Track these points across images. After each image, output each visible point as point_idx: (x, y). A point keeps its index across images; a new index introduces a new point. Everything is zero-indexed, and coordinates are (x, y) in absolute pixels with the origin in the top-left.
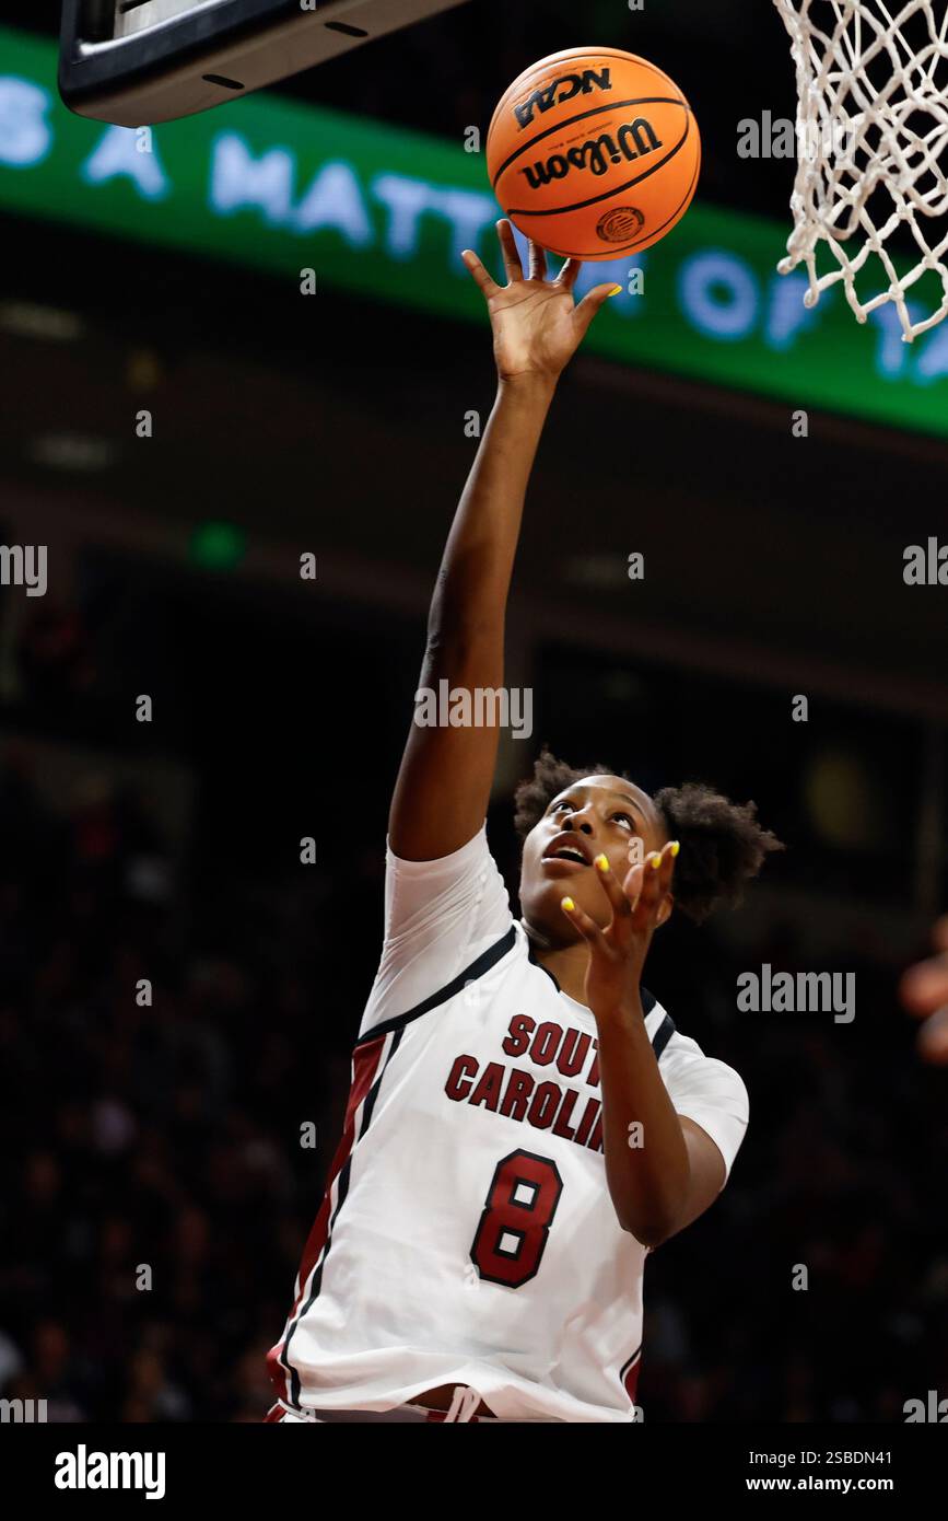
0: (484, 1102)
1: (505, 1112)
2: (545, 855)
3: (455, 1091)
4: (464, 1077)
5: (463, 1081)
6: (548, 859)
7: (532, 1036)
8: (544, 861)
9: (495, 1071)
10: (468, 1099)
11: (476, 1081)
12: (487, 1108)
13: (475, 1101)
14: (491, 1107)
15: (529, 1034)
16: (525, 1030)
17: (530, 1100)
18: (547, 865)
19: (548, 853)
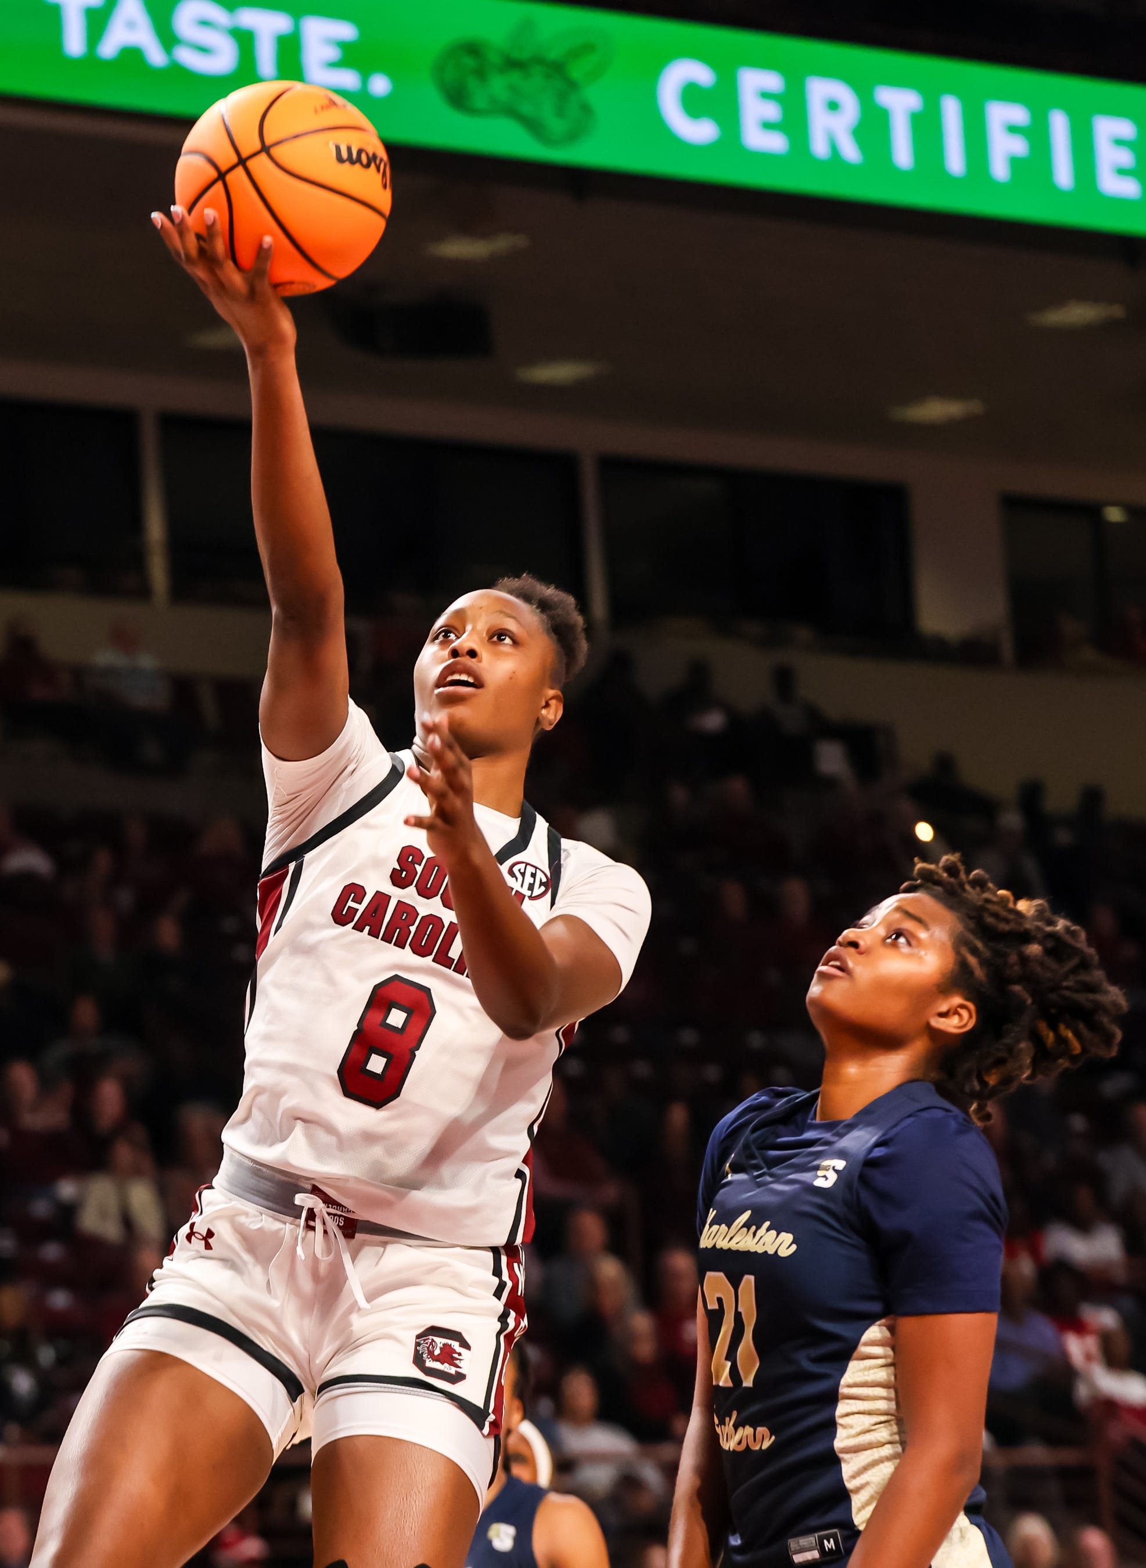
0: (367, 928)
1: (387, 939)
2: (438, 685)
3: (341, 916)
4: (350, 904)
5: (349, 907)
6: (441, 689)
7: (419, 869)
8: (437, 691)
9: (381, 899)
10: (352, 924)
11: (361, 908)
12: (369, 934)
13: (358, 928)
14: (373, 934)
15: (416, 866)
16: (413, 863)
17: (413, 929)
18: (439, 695)
19: (440, 683)
